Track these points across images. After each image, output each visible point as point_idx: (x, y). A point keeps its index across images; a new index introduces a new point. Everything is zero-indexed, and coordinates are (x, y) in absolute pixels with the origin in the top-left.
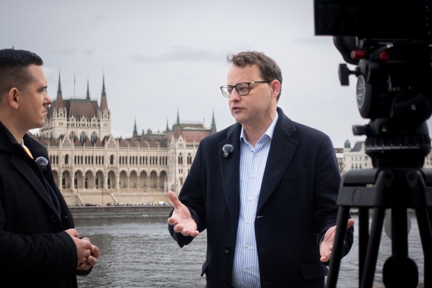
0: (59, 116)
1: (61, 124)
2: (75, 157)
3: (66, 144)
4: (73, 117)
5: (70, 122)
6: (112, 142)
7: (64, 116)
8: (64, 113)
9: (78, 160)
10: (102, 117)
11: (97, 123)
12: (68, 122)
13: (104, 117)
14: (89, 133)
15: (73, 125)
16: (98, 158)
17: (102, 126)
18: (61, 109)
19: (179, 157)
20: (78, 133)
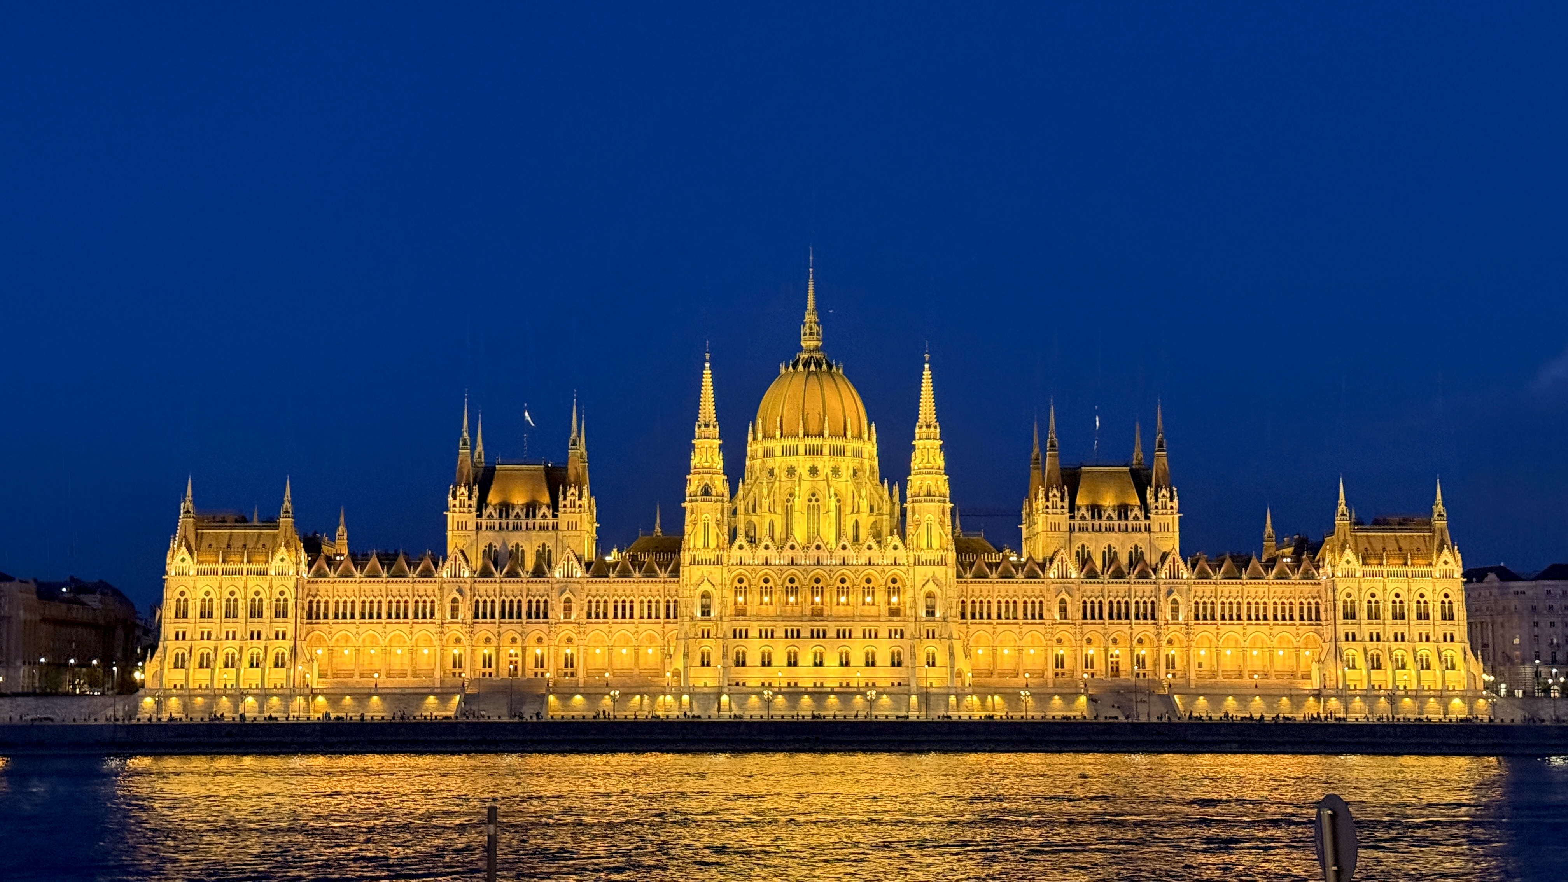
0: (1050, 507)
1: (1055, 528)
2: (1084, 604)
3: (1064, 574)
4: (1083, 510)
5: (1077, 523)
6: (1172, 566)
7: (1063, 508)
8: (1062, 500)
9: (1092, 608)
10: (1156, 508)
11: (1143, 522)
12: (1072, 523)
13: (1159, 508)
14: (1124, 545)
15: (1082, 529)
16: (1141, 605)
17: (1155, 528)
18: (1055, 491)
19: (1345, 602)
20: (1098, 547)
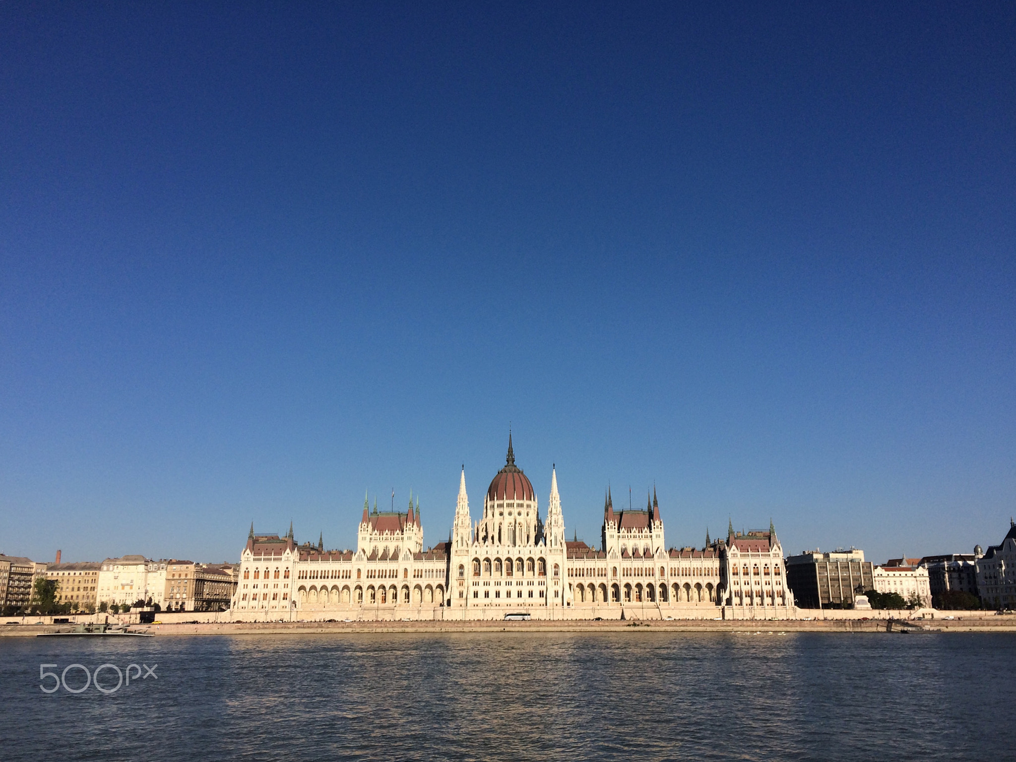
0: (610, 528)
1: (612, 537)
2: (624, 569)
3: (614, 557)
4: (623, 529)
5: (621, 534)
6: (661, 553)
7: (615, 528)
8: (614, 525)
9: (627, 573)
10: (654, 528)
11: (649, 534)
12: (619, 534)
13: (656, 528)
14: (641, 545)
15: (624, 537)
16: (648, 569)
17: (654, 537)
18: (611, 521)
19: (733, 568)
20: (630, 544)
